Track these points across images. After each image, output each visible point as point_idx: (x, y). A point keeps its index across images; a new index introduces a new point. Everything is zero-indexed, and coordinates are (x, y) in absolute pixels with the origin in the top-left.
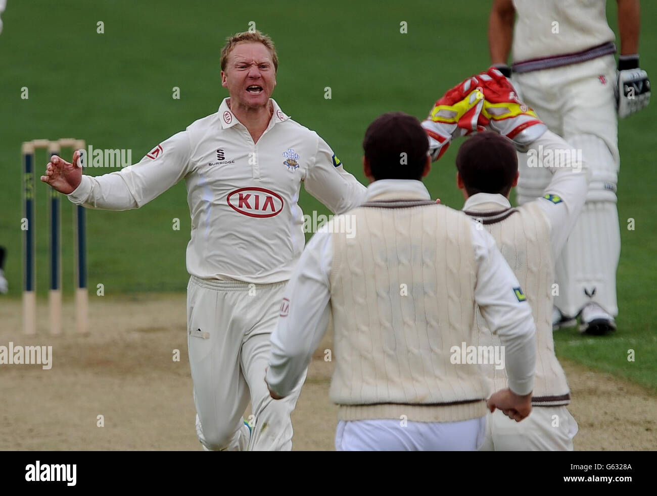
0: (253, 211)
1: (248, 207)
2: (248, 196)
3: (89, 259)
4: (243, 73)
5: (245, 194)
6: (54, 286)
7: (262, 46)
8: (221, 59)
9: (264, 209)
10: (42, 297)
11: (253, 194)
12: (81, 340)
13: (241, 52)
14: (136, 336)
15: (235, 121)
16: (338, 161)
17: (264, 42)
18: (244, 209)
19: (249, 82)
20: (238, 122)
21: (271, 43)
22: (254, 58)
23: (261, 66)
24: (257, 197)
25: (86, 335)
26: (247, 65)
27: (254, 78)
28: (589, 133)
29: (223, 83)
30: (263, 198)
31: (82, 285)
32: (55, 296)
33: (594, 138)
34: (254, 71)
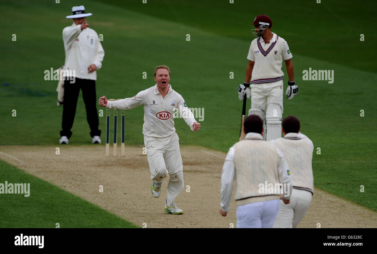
0: (163, 118)
1: (162, 117)
2: (162, 114)
3: (125, 134)
4: (161, 78)
5: (161, 113)
6: (115, 142)
7: (166, 70)
8: (154, 73)
9: (166, 117)
10: (112, 145)
11: (163, 113)
12: (122, 158)
13: (160, 71)
14: (139, 157)
15: (158, 92)
16: (186, 105)
17: (167, 68)
18: (161, 118)
19: (163, 81)
20: (159, 93)
21: (168, 69)
22: (163, 73)
23: (166, 76)
24: (164, 114)
25: (124, 156)
26: (161, 75)
27: (164, 79)
28: (276, 104)
29: (155, 80)
30: (166, 114)
31: (123, 142)
32: (115, 145)
33: (278, 105)
34: (164, 77)
